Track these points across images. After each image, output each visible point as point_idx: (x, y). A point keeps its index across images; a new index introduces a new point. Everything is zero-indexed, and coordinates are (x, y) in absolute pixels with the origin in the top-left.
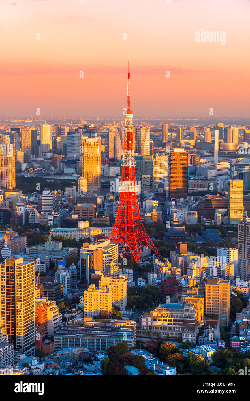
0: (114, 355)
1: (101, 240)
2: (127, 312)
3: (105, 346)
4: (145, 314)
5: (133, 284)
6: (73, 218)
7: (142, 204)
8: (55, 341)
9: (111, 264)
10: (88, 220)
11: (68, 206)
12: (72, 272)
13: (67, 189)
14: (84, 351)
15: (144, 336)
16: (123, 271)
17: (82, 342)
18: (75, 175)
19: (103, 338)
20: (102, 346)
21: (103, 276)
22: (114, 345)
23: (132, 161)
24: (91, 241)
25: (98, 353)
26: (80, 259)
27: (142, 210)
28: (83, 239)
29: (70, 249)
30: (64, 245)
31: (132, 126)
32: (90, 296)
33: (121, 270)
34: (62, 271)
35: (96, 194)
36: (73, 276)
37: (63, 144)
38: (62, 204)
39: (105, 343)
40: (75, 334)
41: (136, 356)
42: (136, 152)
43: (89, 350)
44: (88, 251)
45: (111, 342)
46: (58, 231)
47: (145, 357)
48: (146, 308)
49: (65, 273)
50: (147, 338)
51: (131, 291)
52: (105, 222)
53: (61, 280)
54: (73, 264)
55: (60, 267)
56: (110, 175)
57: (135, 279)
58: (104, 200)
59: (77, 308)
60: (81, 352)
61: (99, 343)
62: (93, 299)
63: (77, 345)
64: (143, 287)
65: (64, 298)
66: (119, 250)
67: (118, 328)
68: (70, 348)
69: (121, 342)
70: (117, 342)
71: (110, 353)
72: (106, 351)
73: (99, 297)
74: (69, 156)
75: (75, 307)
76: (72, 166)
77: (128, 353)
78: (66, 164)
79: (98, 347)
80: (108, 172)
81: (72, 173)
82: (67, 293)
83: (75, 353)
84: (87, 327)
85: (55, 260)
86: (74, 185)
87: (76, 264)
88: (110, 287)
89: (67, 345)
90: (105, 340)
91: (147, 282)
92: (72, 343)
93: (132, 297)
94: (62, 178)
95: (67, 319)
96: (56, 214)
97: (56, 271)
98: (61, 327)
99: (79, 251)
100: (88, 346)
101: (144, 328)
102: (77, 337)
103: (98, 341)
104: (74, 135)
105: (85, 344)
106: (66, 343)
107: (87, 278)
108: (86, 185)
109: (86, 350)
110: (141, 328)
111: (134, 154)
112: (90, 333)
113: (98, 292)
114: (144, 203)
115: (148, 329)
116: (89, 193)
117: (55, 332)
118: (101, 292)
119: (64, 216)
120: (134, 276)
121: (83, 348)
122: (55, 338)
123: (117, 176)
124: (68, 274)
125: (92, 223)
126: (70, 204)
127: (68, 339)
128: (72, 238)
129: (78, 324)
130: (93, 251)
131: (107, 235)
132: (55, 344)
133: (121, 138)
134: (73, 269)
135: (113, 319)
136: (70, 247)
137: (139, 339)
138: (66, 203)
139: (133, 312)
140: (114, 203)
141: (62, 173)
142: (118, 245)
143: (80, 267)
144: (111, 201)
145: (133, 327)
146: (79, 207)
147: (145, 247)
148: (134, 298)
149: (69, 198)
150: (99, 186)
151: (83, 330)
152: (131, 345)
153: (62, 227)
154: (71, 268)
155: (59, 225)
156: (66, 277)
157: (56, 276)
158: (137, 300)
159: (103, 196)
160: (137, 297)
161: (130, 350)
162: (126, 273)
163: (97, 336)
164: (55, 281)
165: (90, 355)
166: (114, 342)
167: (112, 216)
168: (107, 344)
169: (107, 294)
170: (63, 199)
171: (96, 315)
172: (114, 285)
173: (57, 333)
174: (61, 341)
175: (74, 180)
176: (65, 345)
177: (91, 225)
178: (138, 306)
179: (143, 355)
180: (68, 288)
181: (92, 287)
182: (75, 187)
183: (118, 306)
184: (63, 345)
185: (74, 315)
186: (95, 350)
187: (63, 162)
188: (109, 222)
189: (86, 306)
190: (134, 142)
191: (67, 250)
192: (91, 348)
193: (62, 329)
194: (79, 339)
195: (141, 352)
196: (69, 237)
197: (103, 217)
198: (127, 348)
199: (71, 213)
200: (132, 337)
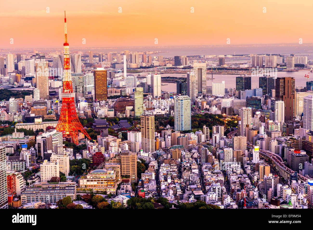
0: (62, 205)
1: (51, 130)
2: (70, 177)
3: (56, 200)
4: (82, 177)
5: (74, 158)
6: (31, 116)
7: (77, 105)
8: (22, 198)
9: (58, 146)
10: (41, 117)
11: (27, 108)
12: (31, 152)
13: (26, 97)
14: (42, 204)
15: (81, 192)
16: (66, 150)
17: (40, 199)
18: (31, 87)
19: (55, 195)
20: (54, 200)
21: (53, 154)
22: (62, 199)
23: (69, 77)
24: (44, 131)
25: (51, 205)
26: (37, 144)
27: (77, 109)
28: (38, 130)
29: (30, 137)
30: (25, 134)
31: (68, 54)
32: (45, 167)
33: (64, 149)
34: (25, 152)
35: (46, 100)
36: (32, 155)
37: (22, 67)
38: (23, 107)
39: (56, 198)
40: (35, 194)
41: (77, 205)
42: (72, 71)
43: (45, 203)
44: (42, 137)
45: (60, 197)
46: (21, 125)
47: (83, 206)
48: (83, 173)
49: (27, 153)
50: (84, 193)
51: (72, 163)
52: (53, 118)
53: (24, 158)
54: (32, 147)
55: (23, 149)
56: (55, 87)
57: (75, 155)
58: (52, 103)
59: (36, 176)
60: (40, 205)
61: (51, 198)
62: (46, 169)
63: (37, 200)
64: (80, 159)
65: (27, 169)
66: (63, 136)
67: (64, 188)
68: (32, 203)
69: (67, 196)
70: (64, 197)
71: (59, 204)
72: (56, 203)
73: (51, 167)
74: (26, 75)
75: (34, 175)
76: (29, 81)
77: (71, 204)
78: (25, 80)
79: (51, 201)
80: (54, 85)
81: (30, 86)
82: (28, 166)
83: (35, 206)
84: (43, 188)
85: (20, 144)
86: (31, 94)
87: (34, 147)
88: (58, 161)
89: (30, 201)
90: (56, 196)
91: (82, 156)
92: (33, 199)
93: (73, 166)
94: (22, 90)
95: (30, 184)
96: (19, 114)
97: (20, 152)
98: (25, 189)
99: (36, 138)
100: (44, 200)
101: (81, 186)
102: (36, 195)
103: (51, 197)
104: (30, 60)
105: (42, 199)
106: (29, 200)
107: (42, 155)
108: (39, 93)
109: (43, 203)
110: (79, 186)
111: (70, 72)
112: (45, 192)
113: (49, 164)
114: (78, 105)
115: (84, 187)
116: (42, 99)
117: (21, 193)
118: (52, 164)
119: (25, 115)
120: (73, 152)
121: (41, 202)
122: (21, 196)
123: (60, 87)
124: (29, 154)
125: (44, 119)
126: (29, 107)
127: (30, 197)
128: (31, 130)
129: (37, 186)
130: (45, 137)
131: (55, 127)
132: (22, 200)
133: (62, 62)
134: (32, 150)
135: (60, 182)
136: (30, 135)
137: (78, 194)
138: (26, 106)
139: (74, 177)
140: (59, 105)
141: (22, 86)
142: (62, 133)
143: (37, 149)
144: (56, 104)
145: (74, 187)
146: (35, 108)
147: (80, 133)
148: (74, 167)
149: (28, 103)
150: (48, 94)
151: (40, 190)
152: (73, 198)
153: (24, 122)
154: (31, 150)
155: (21, 121)
156: (28, 156)
157: (21, 155)
158: (76, 168)
159: (51, 101)
160: (76, 166)
161: (73, 201)
162: (69, 151)
163: (50, 194)
164: (21, 159)
165: (46, 207)
166: (62, 197)
167: (58, 114)
168: (57, 199)
169: (56, 165)
170: (24, 104)
171: (49, 180)
172: (60, 160)
173: (22, 193)
174: (26, 198)
175: (31, 91)
176: (29, 201)
177: (43, 121)
178: (77, 173)
179: (82, 205)
180: (29, 163)
181: (46, 161)
182: (31, 95)
183: (64, 173)
184: (27, 201)
185: (34, 180)
186: (49, 203)
187: (23, 79)
188: (55, 117)
189: (42, 174)
190: (71, 64)
191: (28, 138)
192: (47, 202)
193: (26, 190)
194: (38, 197)
195: (80, 202)
196: (29, 129)
197: (52, 114)
198: (71, 200)
199: (30, 113)
200: (74, 193)
